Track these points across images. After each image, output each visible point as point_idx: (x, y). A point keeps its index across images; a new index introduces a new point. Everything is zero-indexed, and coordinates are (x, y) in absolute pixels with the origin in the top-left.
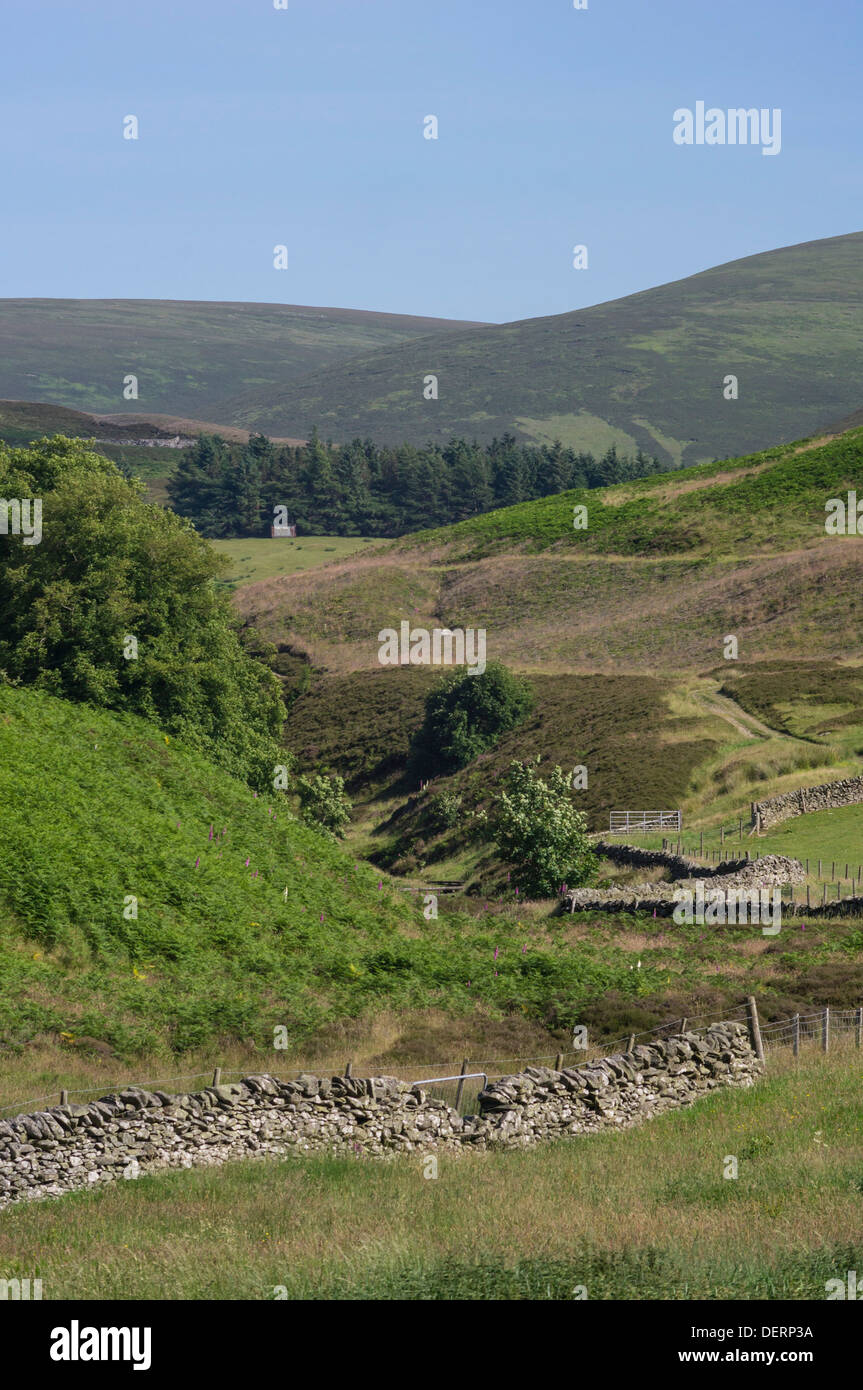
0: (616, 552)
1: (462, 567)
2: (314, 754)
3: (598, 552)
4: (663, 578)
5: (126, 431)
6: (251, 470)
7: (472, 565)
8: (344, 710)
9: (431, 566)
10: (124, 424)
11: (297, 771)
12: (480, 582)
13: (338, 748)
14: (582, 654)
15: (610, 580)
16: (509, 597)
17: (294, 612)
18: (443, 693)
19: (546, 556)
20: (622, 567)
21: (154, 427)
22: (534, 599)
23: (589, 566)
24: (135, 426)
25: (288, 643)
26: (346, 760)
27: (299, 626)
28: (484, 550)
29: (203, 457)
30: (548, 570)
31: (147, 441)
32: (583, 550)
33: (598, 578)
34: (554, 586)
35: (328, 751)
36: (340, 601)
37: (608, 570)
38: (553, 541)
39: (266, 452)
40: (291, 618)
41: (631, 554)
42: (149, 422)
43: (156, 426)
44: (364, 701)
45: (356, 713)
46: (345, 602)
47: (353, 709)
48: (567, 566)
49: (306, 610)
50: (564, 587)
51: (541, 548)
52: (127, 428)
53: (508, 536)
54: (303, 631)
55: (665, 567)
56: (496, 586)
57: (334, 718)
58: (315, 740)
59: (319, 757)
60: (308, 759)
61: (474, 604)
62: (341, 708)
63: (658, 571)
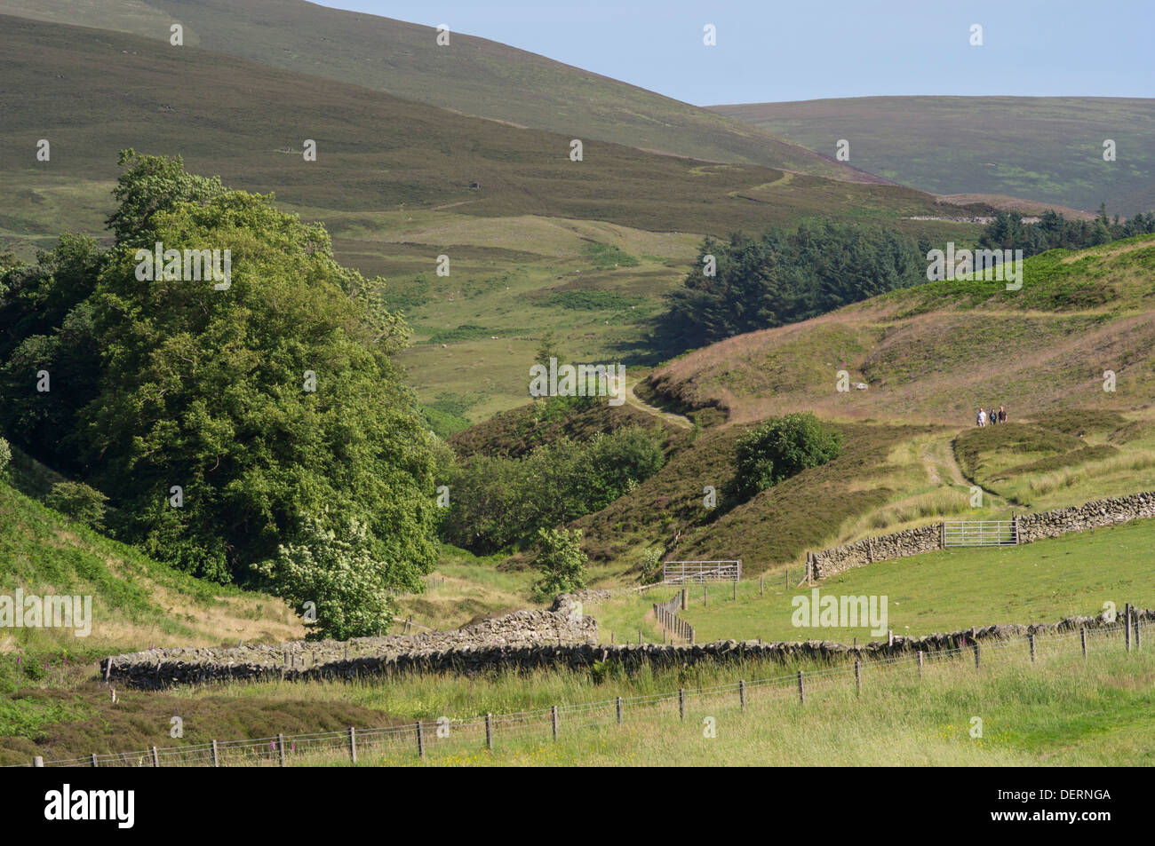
0: (1037, 308)
1: (898, 324)
2: (663, 506)
3: (1022, 308)
4: (1069, 332)
5: (963, 210)
6: (1039, 244)
7: (906, 322)
8: (704, 461)
9: (878, 322)
10: (963, 204)
11: (645, 521)
12: (906, 337)
13: (685, 498)
14: (951, 406)
15: (1022, 335)
16: (927, 351)
17: (731, 368)
18: (749, 444)
19: (976, 312)
20: (1035, 322)
21: (988, 206)
22: (950, 353)
23: (1007, 321)
24: (970, 205)
25: (716, 398)
26: (688, 509)
27: (733, 381)
28: (927, 307)
29: (1000, 233)
30: (968, 326)
31: (980, 218)
32: (1010, 306)
33: (1012, 333)
34: (970, 340)
35: (676, 502)
36: (775, 357)
37: (1023, 325)
38: (986, 297)
39: (1057, 227)
40: (727, 374)
41: (1050, 309)
42: (985, 202)
43: (991, 205)
44: (723, 453)
45: (712, 464)
46: (778, 358)
47: (710, 460)
48: (986, 321)
49: (743, 366)
50: (980, 342)
51: (974, 305)
52: (965, 207)
53: (953, 293)
54: (735, 386)
55: (1072, 321)
56: (919, 341)
57: (692, 470)
58: (668, 491)
59: (667, 507)
60: (657, 509)
61: (895, 358)
62: (701, 460)
63: (1066, 326)
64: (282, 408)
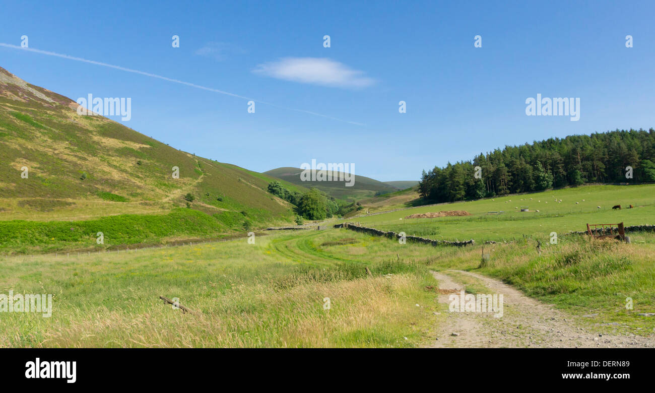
64: (313, 206)
